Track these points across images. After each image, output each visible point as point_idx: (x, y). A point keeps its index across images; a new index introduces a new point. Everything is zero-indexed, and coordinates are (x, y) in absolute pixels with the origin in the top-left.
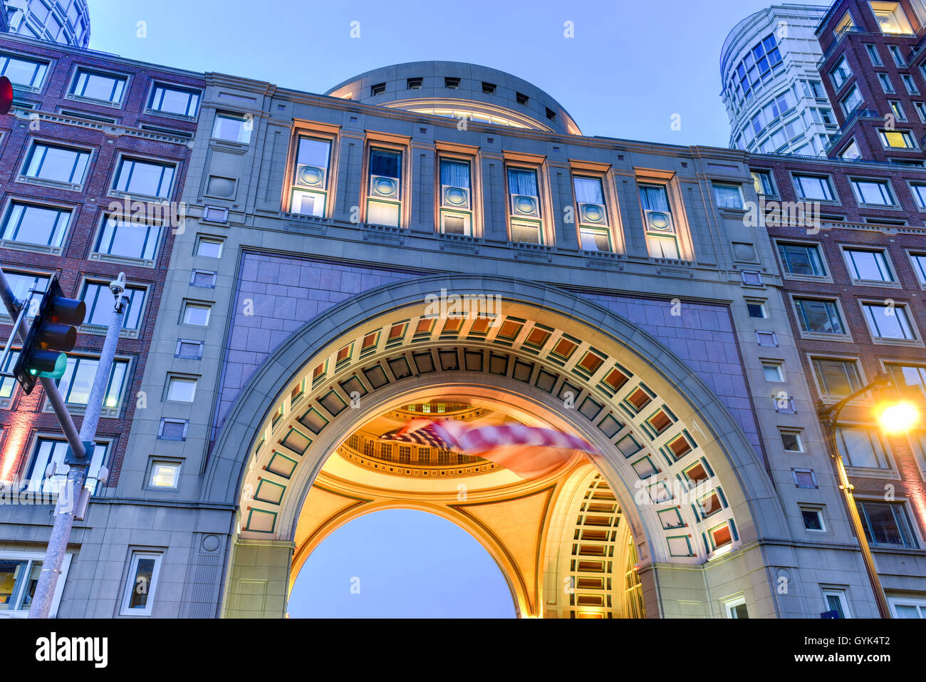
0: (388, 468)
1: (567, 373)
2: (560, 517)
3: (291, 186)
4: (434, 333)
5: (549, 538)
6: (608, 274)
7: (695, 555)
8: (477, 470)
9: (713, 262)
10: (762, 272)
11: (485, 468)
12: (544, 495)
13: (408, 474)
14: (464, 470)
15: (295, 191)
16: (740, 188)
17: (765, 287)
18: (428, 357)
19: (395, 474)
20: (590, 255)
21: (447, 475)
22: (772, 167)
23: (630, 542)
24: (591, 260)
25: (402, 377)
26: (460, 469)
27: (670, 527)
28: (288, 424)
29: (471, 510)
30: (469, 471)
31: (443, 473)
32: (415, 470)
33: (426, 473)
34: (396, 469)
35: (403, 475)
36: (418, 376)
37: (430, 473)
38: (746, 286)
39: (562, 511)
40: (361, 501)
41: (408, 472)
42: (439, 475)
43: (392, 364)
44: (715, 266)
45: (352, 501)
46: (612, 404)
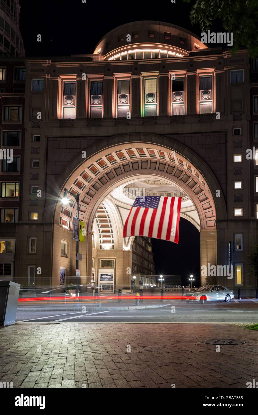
1: (178, 165)
3: (63, 107)
4: (127, 157)
6: (178, 125)
7: (215, 226)
9: (223, 112)
10: (242, 114)
15: (64, 108)
16: (244, 71)
17: (242, 121)
18: (128, 166)
24: (172, 120)
28: (83, 195)
36: (124, 173)
43: (116, 170)
46: (193, 176)
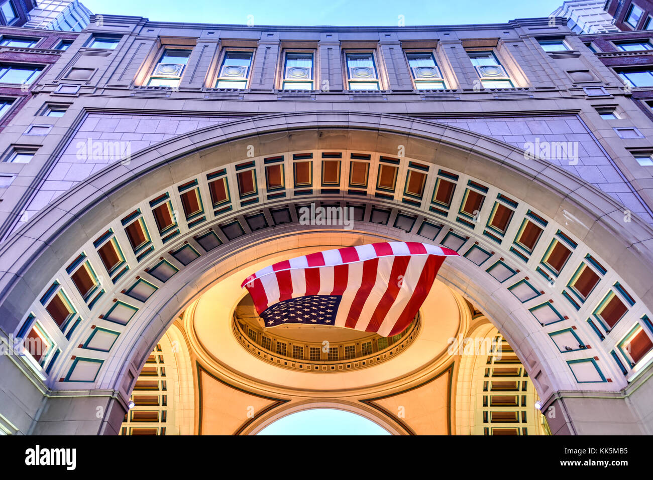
0: (298, 365)
1: (426, 213)
2: (465, 398)
3: (150, 76)
4: (287, 187)
5: (457, 423)
6: (444, 103)
7: (610, 380)
8: (378, 359)
9: (552, 86)
10: (605, 86)
11: (385, 356)
12: (445, 376)
13: (317, 370)
14: (367, 361)
15: (153, 79)
16: (564, 41)
17: (612, 96)
18: (285, 213)
19: (304, 371)
20: (425, 92)
21: (353, 367)
22: (592, 41)
23: (542, 422)
24: (426, 95)
25: (258, 229)
26: (364, 361)
27: (568, 350)
28: (135, 274)
29: (379, 402)
30: (371, 361)
31: (349, 366)
32: (323, 366)
33: (333, 368)
34: (305, 366)
35: (312, 371)
36: (274, 226)
37: (337, 367)
38: (591, 98)
39: (465, 391)
40: (280, 402)
41: (317, 368)
42: (345, 368)
43: (250, 221)
44: (554, 88)
45: (271, 402)
46: (476, 235)
